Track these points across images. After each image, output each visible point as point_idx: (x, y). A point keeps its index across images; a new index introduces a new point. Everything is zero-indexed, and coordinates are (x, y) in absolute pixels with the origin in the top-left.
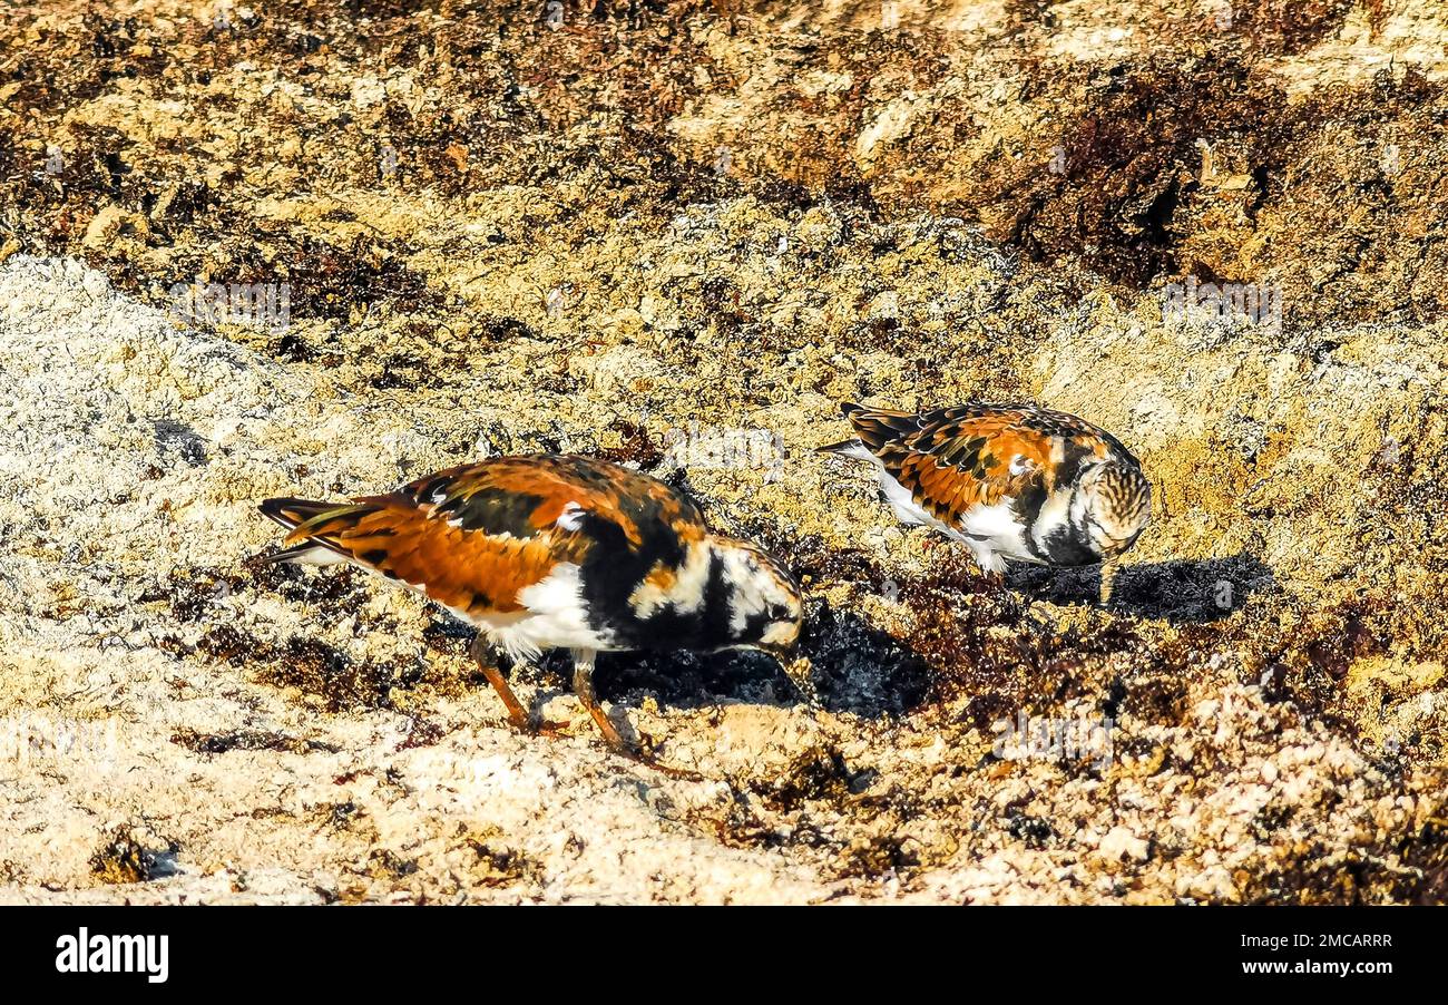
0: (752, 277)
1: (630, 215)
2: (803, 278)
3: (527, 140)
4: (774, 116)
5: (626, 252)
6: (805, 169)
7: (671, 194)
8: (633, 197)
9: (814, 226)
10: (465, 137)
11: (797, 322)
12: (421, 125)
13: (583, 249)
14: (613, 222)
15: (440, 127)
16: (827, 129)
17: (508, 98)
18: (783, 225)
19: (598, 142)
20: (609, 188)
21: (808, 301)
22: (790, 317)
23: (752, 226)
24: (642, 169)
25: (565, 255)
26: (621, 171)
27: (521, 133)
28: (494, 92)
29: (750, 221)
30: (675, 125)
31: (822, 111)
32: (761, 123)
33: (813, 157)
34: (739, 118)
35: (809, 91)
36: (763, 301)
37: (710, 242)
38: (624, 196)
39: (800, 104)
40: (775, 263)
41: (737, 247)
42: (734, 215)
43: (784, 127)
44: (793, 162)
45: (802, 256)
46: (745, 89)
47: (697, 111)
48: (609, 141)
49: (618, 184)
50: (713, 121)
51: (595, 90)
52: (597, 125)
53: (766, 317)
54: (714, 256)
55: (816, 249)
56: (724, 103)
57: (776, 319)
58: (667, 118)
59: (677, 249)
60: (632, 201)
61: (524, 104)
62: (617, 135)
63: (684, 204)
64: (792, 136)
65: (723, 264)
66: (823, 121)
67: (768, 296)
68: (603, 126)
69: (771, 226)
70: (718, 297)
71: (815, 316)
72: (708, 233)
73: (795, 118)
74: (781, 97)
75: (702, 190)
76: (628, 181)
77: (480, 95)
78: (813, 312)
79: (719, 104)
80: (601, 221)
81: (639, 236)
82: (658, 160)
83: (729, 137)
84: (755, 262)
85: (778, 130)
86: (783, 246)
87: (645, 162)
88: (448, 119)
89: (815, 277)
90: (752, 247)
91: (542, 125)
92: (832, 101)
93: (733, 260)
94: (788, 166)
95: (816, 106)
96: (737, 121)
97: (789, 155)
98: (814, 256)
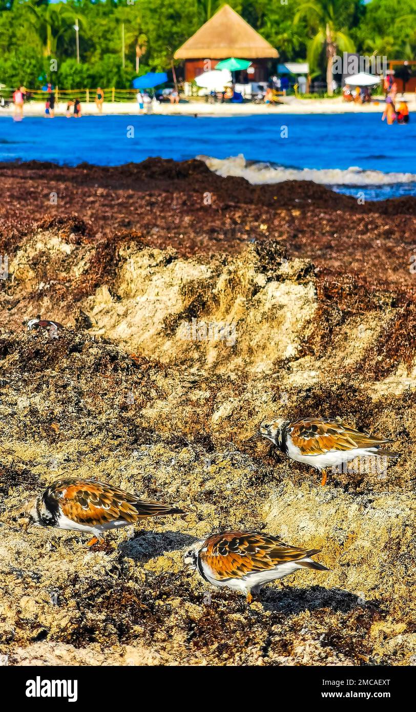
0: (162, 474)
1: (118, 450)
2: (180, 475)
3: (82, 421)
4: (181, 408)
5: (116, 465)
6: (193, 428)
7: (136, 441)
8: (120, 442)
9: (185, 455)
10: (59, 420)
11: (178, 491)
12: (42, 415)
13: (100, 464)
14: (111, 453)
15: (50, 416)
16: (201, 412)
17: (76, 404)
18: (173, 454)
19: (109, 421)
20: (111, 439)
21: (182, 484)
22: (175, 490)
23: (162, 455)
24: (125, 431)
25: (93, 466)
26: (116, 432)
27: (80, 418)
28: (71, 402)
29: (161, 453)
30: (144, 411)
31: (199, 406)
32: (175, 410)
33: (195, 423)
34: (168, 409)
35: (194, 398)
36: (166, 484)
37: (146, 461)
38: (116, 443)
39: (190, 403)
40: (169, 469)
41: (156, 463)
42: (155, 451)
43: (185, 412)
44: (188, 425)
45: (180, 466)
46: (170, 398)
47: (151, 406)
48: (113, 421)
49: (115, 437)
50: (158, 410)
51: (113, 399)
52: (109, 414)
53: (166, 490)
54: (148, 467)
55: (185, 463)
56: (162, 403)
57: (170, 491)
58: (140, 409)
59: (134, 464)
60: (120, 444)
61: (83, 406)
62: (117, 418)
63: (140, 445)
64: (187, 415)
65: (151, 469)
66: (199, 409)
67: (167, 481)
68: (111, 415)
69: (169, 455)
70: (149, 482)
71: (184, 489)
72: (145, 458)
73: (188, 408)
74: (183, 401)
75: (147, 439)
76: (119, 436)
77: (66, 403)
78: (184, 487)
79: (160, 404)
80: (107, 453)
81: (121, 458)
82: (131, 428)
83: (164, 416)
84: (162, 468)
85: (182, 413)
86: (173, 463)
87: (126, 429)
88: (52, 413)
89: (185, 474)
90: (161, 463)
91: (89, 414)
92: (202, 402)
93: (154, 468)
94: (186, 427)
95: (197, 404)
96: (166, 410)
97: (186, 423)
98: (185, 466)
